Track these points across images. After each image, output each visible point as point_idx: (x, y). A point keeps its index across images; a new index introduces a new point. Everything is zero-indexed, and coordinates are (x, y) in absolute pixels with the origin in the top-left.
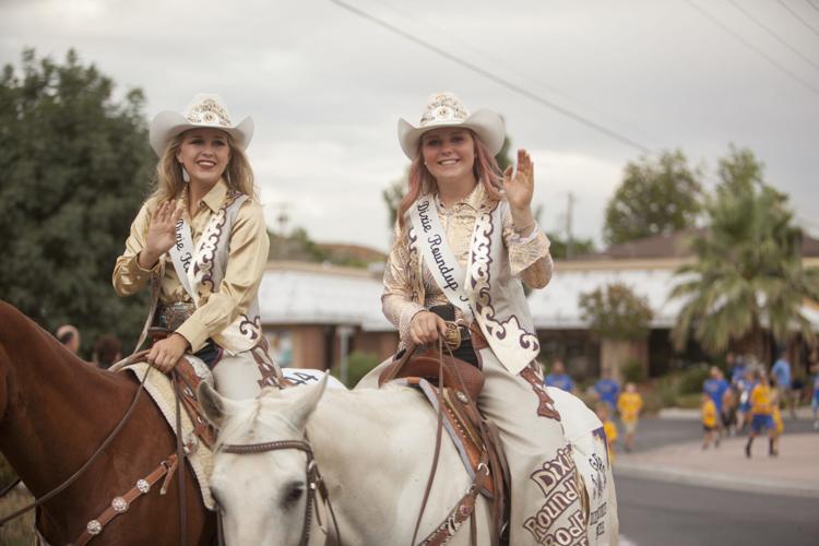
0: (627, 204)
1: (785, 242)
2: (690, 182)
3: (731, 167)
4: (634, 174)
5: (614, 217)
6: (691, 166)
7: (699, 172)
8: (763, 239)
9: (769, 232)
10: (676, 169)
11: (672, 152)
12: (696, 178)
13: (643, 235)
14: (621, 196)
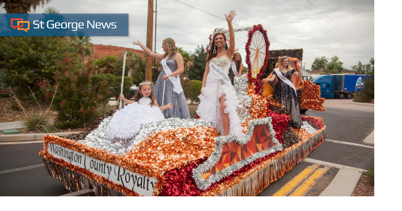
0: (315, 64)
1: (339, 70)
2: (326, 61)
3: (333, 59)
4: (317, 60)
5: (313, 66)
6: (326, 59)
7: (328, 59)
8: (336, 69)
9: (337, 68)
10: (324, 59)
11: (323, 56)
12: (327, 60)
13: (318, 69)
14: (314, 63)
